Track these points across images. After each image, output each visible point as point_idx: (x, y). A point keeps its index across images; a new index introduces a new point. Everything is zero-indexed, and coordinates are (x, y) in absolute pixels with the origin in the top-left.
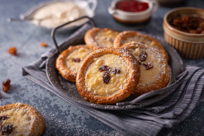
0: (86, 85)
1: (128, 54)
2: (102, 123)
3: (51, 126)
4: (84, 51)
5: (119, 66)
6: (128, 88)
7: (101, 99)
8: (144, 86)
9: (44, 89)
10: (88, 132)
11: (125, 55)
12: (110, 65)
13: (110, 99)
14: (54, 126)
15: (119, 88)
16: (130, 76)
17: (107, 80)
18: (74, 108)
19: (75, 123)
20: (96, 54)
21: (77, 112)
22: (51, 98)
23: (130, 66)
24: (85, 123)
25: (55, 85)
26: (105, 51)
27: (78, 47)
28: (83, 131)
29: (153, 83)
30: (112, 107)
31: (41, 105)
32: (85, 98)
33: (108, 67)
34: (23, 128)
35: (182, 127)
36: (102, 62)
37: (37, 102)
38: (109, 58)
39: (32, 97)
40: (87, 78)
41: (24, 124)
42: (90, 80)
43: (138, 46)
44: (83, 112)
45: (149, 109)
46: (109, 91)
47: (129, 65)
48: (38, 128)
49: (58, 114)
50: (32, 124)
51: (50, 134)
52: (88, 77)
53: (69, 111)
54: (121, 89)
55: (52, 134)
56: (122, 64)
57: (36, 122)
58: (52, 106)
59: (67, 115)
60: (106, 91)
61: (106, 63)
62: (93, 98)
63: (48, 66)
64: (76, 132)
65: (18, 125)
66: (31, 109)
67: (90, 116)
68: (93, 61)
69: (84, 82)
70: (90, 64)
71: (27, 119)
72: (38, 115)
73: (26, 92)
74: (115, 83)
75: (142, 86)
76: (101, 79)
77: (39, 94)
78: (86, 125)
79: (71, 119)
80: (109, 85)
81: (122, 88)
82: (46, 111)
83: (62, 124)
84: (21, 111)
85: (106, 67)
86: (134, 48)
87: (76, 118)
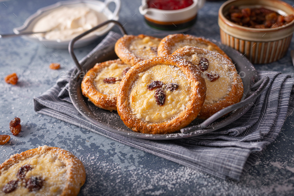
0: (133, 110)
1: (186, 62)
2: (163, 160)
3: (94, 173)
4: (117, 68)
5: (176, 80)
6: (194, 106)
7: (158, 127)
8: (212, 104)
9: (71, 124)
10: (147, 173)
11: (181, 64)
12: (162, 80)
13: (171, 125)
14: (98, 172)
15: (181, 108)
16: (194, 90)
17: (161, 100)
18: (121, 145)
19: (126, 164)
20: (141, 67)
21: (125, 150)
22: (84, 136)
23: (191, 77)
24: (140, 163)
25: (88, 117)
26: (153, 62)
27: (107, 63)
28: (141, 173)
29: (223, 98)
30: (176, 135)
31: (72, 146)
32: (135, 129)
33: (161, 83)
34: (57, 179)
35: (272, 151)
36: (151, 78)
37: (65, 143)
38: (159, 71)
39: (56, 138)
40: (133, 101)
41: (58, 173)
42: (138, 103)
43: (195, 51)
44: (134, 148)
45: (225, 132)
46: (167, 115)
47: (189, 77)
48: (79, 176)
49: (99, 156)
50: (69, 172)
51: (94, 183)
52: (134, 99)
53: (114, 150)
54: (184, 110)
55: (98, 182)
56: (180, 76)
57: (74, 168)
58: (87, 146)
59: (113, 155)
60: (163, 116)
61: (157, 78)
62: (146, 127)
63: (71, 93)
64: (131, 175)
65: (49, 175)
66: (63, 152)
67: (145, 152)
68: (138, 78)
69: (129, 107)
70: (134, 82)
71: (59, 166)
72: (75, 159)
73: (45, 132)
74: (174, 103)
75: (209, 103)
76: (153, 100)
77: (65, 133)
78: (142, 164)
79: (119, 160)
80: (166, 106)
81: (185, 108)
82: (82, 154)
83: (109, 168)
84: (49, 156)
85: (157, 82)
86: (189, 54)
87: (125, 158)
